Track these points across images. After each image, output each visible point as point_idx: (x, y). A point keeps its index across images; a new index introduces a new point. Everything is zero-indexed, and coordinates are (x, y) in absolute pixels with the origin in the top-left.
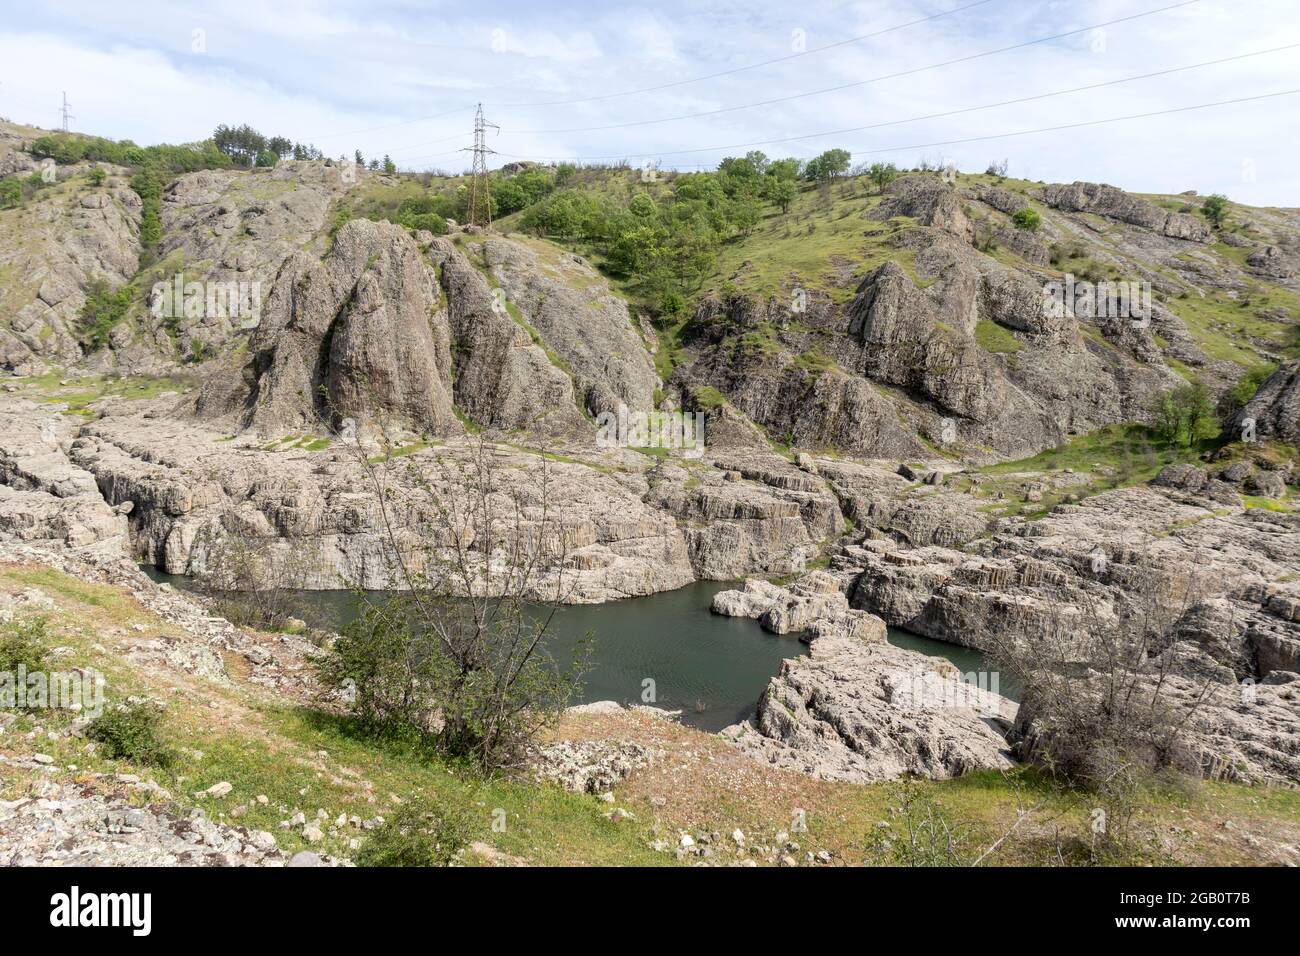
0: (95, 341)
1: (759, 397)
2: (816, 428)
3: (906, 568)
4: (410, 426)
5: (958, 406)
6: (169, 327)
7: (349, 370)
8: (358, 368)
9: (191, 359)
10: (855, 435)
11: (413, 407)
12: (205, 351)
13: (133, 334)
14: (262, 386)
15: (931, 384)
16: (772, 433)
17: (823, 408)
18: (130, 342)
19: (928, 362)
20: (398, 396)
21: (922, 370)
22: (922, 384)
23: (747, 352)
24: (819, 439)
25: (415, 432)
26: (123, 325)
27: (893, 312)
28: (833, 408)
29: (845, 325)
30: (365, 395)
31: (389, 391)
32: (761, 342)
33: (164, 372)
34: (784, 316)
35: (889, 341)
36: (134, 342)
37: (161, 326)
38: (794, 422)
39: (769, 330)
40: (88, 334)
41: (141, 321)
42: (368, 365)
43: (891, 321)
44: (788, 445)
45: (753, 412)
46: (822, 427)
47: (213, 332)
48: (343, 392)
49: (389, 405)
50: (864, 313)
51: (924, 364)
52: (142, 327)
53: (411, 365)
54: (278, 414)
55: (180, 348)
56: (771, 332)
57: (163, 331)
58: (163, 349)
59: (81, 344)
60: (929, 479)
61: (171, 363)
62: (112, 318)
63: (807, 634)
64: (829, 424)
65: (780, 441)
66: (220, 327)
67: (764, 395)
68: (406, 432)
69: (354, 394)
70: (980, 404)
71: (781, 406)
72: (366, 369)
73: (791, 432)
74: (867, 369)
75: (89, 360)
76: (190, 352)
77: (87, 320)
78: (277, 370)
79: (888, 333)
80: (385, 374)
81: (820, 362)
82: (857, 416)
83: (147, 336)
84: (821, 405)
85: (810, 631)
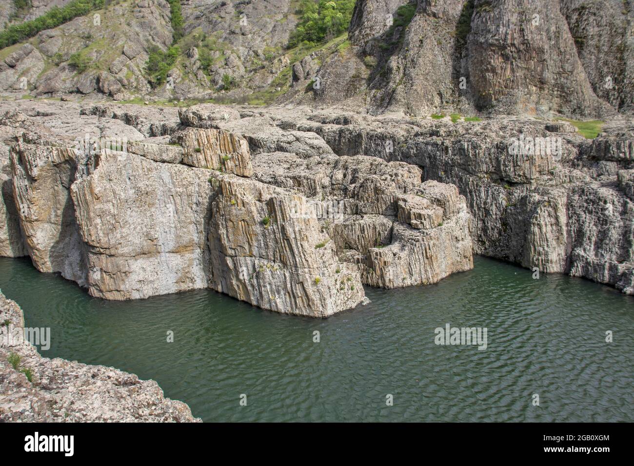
0: (158, 80)
4: (555, 107)
6: (204, 69)
7: (503, 47)
8: (513, 45)
9: (222, 88)
11: (562, 88)
12: (231, 83)
13: (181, 74)
14: (395, 68)
18: (180, 79)
20: (549, 76)
25: (560, 112)
26: (175, 69)
30: (520, 73)
31: (543, 70)
33: (207, 97)
36: (183, 79)
37: (199, 68)
40: (153, 76)
41: (185, 67)
42: (525, 42)
47: (234, 71)
48: (493, 71)
49: (542, 83)
52: (187, 70)
53: (562, 45)
54: (422, 93)
55: (214, 82)
57: (201, 72)
58: (203, 83)
59: (150, 82)
61: (210, 91)
62: (169, 65)
66: (238, 68)
68: (552, 112)
69: (508, 72)
72: (522, 47)
75: (156, 91)
76: (221, 83)
77: (151, 69)
78: (412, 52)
80: (541, 51)
83: (190, 76)
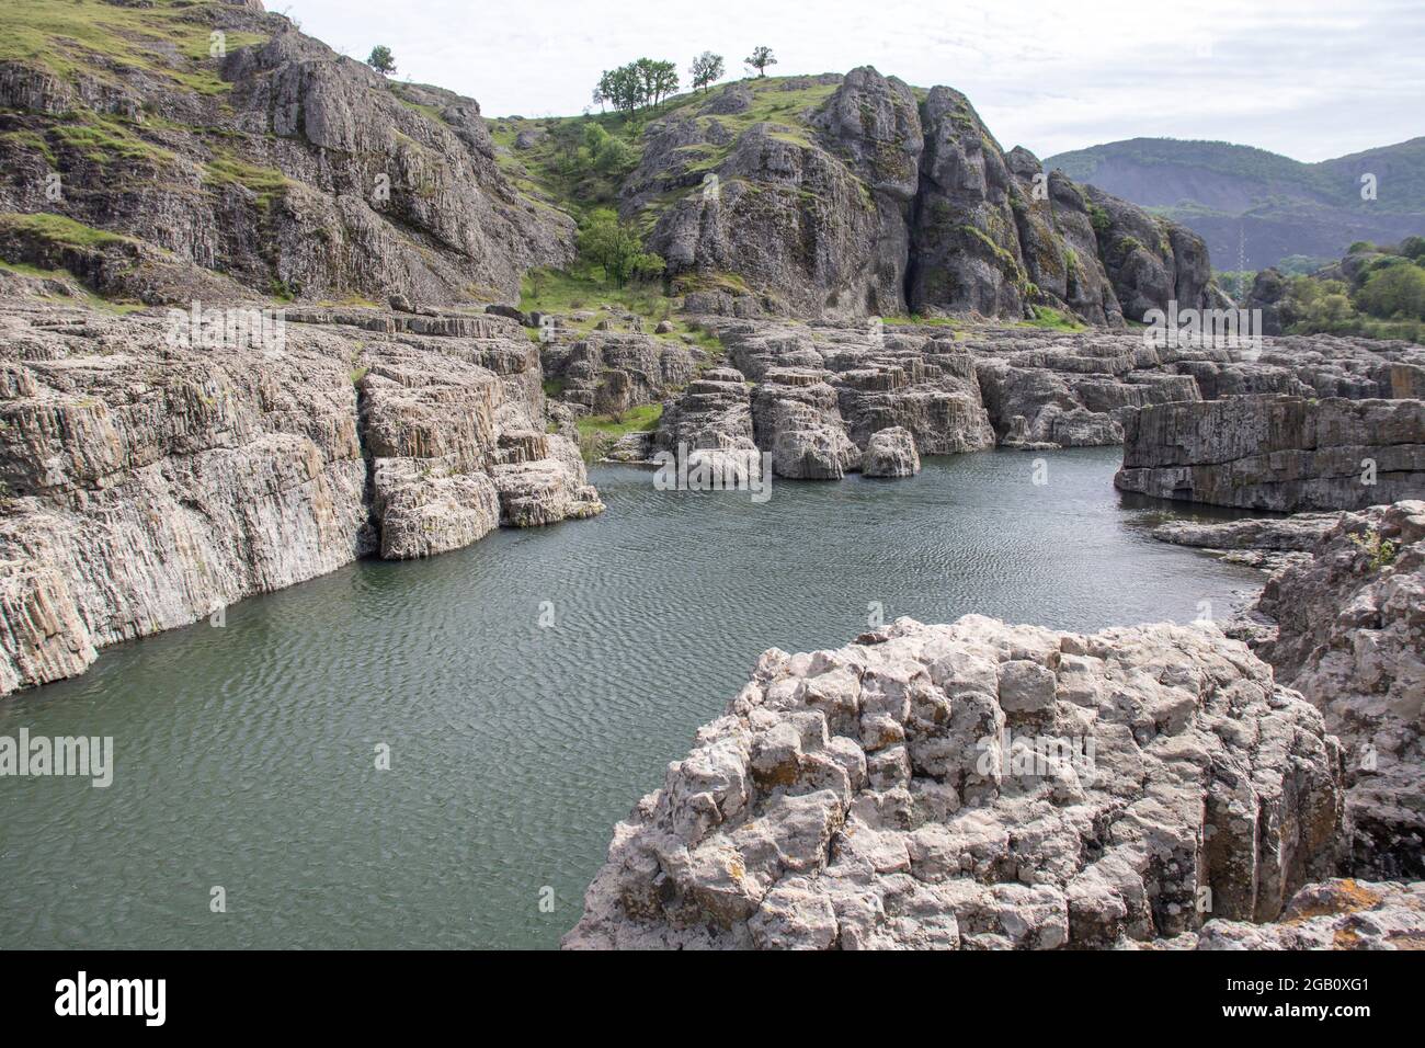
1: (188, 226)
2: (323, 268)
3: (814, 387)
5: (455, 240)
10: (383, 276)
15: (422, 209)
16: (243, 281)
17: (325, 239)
19: (412, 181)
21: (406, 191)
22: (411, 210)
23: (97, 156)
24: (333, 284)
27: (344, 106)
28: (338, 239)
29: (263, 124)
32: (117, 142)
34: (127, 103)
35: (354, 149)
38: (273, 263)
39: (105, 124)
43: (349, 123)
44: (286, 298)
45: (187, 250)
46: (332, 268)
50: (295, 107)
51: (407, 182)
56: (119, 129)
60: (530, 321)
63: (885, 465)
64: (338, 261)
65: (266, 292)
67: (195, 223)
70: (471, 236)
71: (233, 240)
73: (278, 278)
74: (336, 186)
79: (350, 137)
81: (262, 175)
82: (376, 249)
84: (317, 233)
85: (888, 460)
